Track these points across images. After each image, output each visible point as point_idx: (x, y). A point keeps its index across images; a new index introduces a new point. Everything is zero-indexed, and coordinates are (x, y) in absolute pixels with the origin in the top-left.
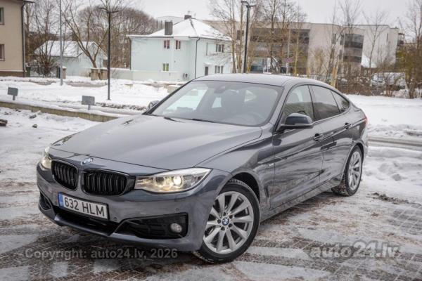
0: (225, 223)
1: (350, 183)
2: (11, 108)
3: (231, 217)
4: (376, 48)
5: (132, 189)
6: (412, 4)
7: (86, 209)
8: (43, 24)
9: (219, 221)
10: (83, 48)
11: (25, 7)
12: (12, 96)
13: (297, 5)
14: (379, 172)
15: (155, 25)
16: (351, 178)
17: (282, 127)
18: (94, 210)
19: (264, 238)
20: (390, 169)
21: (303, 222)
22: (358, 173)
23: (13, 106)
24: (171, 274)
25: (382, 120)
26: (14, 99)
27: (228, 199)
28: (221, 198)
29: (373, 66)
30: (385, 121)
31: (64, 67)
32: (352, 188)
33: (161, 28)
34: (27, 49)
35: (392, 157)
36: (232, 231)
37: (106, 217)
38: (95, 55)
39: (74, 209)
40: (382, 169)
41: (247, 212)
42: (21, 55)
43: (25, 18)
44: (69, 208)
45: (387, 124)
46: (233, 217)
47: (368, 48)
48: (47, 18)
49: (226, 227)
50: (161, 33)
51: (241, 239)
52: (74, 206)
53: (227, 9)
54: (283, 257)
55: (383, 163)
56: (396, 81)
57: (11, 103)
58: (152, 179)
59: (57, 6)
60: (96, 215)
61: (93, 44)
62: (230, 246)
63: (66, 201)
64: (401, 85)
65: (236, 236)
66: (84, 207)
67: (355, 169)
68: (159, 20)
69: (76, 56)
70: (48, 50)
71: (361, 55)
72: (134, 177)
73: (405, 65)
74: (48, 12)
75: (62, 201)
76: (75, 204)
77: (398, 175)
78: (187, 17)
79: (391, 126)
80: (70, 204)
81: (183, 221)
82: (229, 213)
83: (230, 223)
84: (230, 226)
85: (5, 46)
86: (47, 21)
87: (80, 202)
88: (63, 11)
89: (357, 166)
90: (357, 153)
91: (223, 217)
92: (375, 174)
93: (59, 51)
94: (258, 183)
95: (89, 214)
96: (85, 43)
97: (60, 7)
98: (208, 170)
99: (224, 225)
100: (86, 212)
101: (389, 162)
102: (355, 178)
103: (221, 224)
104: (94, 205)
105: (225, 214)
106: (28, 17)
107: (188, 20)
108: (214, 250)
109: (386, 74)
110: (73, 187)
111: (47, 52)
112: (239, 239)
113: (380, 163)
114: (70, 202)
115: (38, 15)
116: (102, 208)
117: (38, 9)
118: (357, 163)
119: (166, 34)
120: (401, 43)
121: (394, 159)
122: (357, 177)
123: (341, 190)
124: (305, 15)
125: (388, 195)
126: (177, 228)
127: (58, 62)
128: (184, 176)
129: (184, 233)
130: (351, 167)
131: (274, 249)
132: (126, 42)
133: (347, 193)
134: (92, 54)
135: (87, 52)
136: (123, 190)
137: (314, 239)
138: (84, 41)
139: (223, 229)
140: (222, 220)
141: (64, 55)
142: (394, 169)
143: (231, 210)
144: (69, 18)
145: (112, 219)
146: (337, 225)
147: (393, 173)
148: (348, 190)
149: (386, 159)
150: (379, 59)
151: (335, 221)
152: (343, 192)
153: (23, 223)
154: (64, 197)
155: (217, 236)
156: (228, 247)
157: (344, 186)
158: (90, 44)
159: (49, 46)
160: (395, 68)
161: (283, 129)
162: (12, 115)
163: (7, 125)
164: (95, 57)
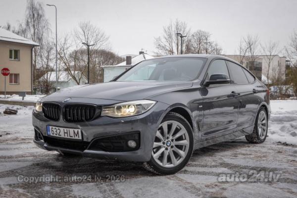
0: (168, 145)
1: (259, 134)
2: (21, 105)
3: (172, 140)
4: (271, 67)
5: (99, 116)
6: (294, 37)
7: (66, 134)
8: (45, 60)
9: (164, 143)
10: (71, 75)
11: (33, 49)
12: (21, 97)
13: (215, 43)
14: (280, 132)
15: (120, 60)
16: (260, 130)
17: (207, 82)
18: (72, 134)
19: (198, 163)
20: (288, 129)
21: (227, 155)
22: (265, 128)
23: (22, 104)
24: (129, 180)
25: (279, 108)
26: (23, 99)
27: (170, 127)
28: (165, 125)
29: (270, 82)
30: (282, 109)
31: (58, 88)
32: (261, 138)
33: (124, 61)
34: (34, 77)
35: (289, 121)
36: (174, 151)
37: (80, 138)
38: (80, 80)
39: (57, 136)
40: (282, 129)
41: (184, 138)
42: (30, 81)
43: (34, 57)
44: (55, 135)
45: (283, 111)
46: (174, 141)
47: (266, 68)
48: (48, 56)
49: (169, 148)
50: (124, 64)
51: (181, 157)
52: (58, 133)
53: (167, 44)
54: (213, 172)
55: (283, 125)
56: (287, 90)
57: (21, 102)
58: (114, 107)
59: (55, 48)
60: (73, 138)
61: (78, 73)
62: (173, 162)
63: (52, 131)
64: (291, 93)
65: (177, 155)
66: (65, 133)
67: (263, 125)
68: (122, 57)
69: (67, 80)
70: (49, 77)
71: (261, 75)
72: (100, 107)
73: (292, 80)
74: (49, 52)
75: (49, 131)
76: (58, 131)
77: (294, 132)
78: (141, 53)
79: (286, 112)
80: (55, 133)
81: (137, 138)
82: (171, 138)
83: (172, 145)
84: (172, 147)
85: (20, 75)
86: (48, 59)
87: (62, 129)
88: (58, 51)
89: (264, 122)
90: (263, 112)
91: (167, 140)
92: (277, 133)
93: (55, 78)
94: (192, 118)
95: (69, 137)
96: (73, 72)
97: (56, 48)
98: (154, 102)
99: (168, 146)
100: (66, 137)
101: (287, 125)
102: (263, 131)
103: (165, 145)
104: (71, 130)
105: (168, 138)
106: (35, 56)
107: (142, 55)
108: (161, 164)
109: (280, 86)
110: (57, 120)
111: (47, 78)
112: (179, 158)
113: (280, 126)
114: (55, 130)
115: (42, 54)
116: (78, 131)
117: (42, 50)
118: (263, 120)
119: (127, 64)
120: (288, 67)
121: (291, 123)
122: (264, 130)
123: (253, 139)
124: (221, 50)
125: (287, 143)
126: (132, 144)
127: (55, 85)
128: (137, 105)
129: (138, 147)
130: (259, 122)
131: (206, 168)
132: (100, 73)
133: (258, 141)
134: (77, 79)
135: (74, 78)
136: (93, 117)
137: (235, 164)
138: (73, 70)
139: (167, 149)
140: (165, 142)
141: (59, 80)
142: (291, 129)
143: (172, 136)
144: (62, 55)
145: (85, 140)
146: (251, 156)
147: (290, 131)
148: (259, 139)
149: (285, 122)
150: (274, 75)
151: (250, 155)
152: (255, 141)
153: (23, 156)
154: (51, 127)
155: (163, 154)
156: (171, 163)
157: (255, 135)
158: (76, 72)
159: (49, 75)
160: (286, 83)
161: (208, 84)
162: (21, 110)
163: (17, 114)
164: (79, 80)
